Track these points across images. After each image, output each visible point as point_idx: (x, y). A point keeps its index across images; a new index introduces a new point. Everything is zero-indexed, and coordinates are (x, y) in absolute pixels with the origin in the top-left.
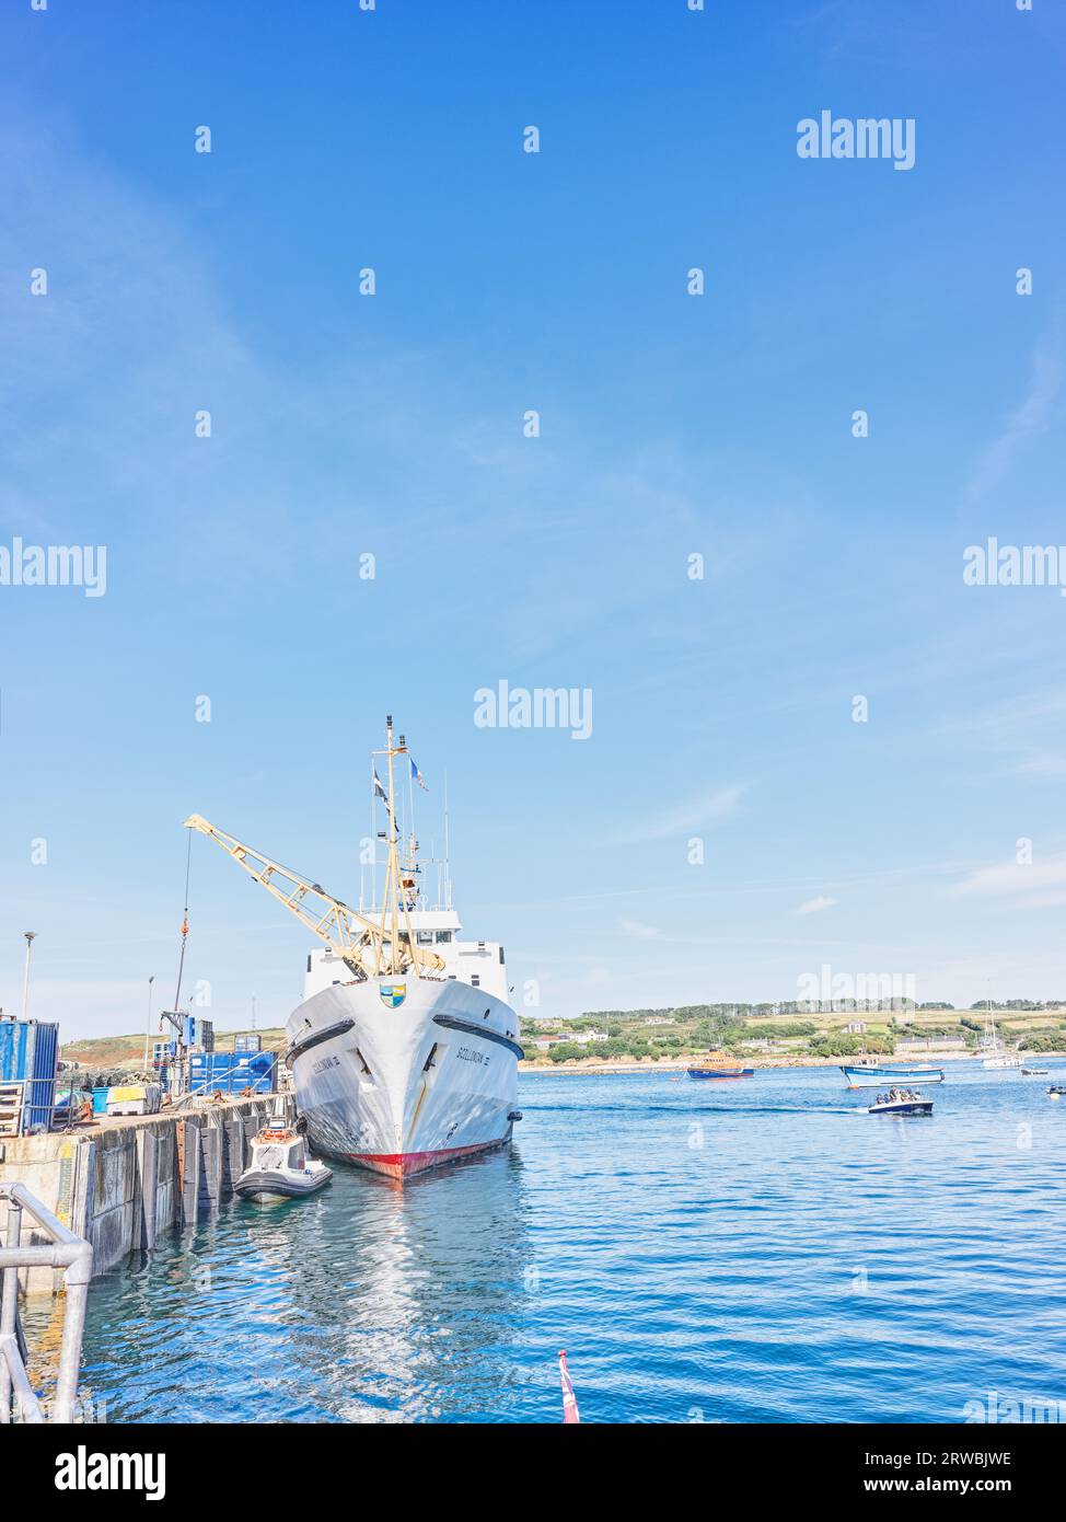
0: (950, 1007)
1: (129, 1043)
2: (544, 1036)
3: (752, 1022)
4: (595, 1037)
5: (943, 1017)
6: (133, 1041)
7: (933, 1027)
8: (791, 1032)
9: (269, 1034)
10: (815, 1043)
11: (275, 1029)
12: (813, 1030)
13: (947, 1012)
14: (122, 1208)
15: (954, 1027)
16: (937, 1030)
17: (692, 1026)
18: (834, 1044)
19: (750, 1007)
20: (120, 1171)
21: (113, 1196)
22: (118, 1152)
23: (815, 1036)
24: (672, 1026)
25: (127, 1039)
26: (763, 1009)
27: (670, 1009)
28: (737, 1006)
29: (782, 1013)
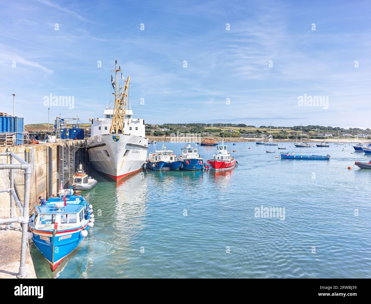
0: (254, 127)
1: (44, 125)
2: (153, 129)
3: (206, 128)
4: (166, 130)
5: (253, 129)
6: (45, 125)
7: (250, 131)
8: (216, 131)
9: (82, 125)
10: (221, 134)
11: (83, 124)
12: (221, 131)
13: (253, 128)
14: (43, 165)
15: (255, 132)
16: (251, 132)
17: (190, 128)
18: (225, 134)
19: (206, 124)
20: (42, 156)
21: (41, 162)
22: (42, 151)
23: (221, 132)
24: (186, 128)
25: (43, 124)
26: (209, 125)
27: (186, 124)
28: (203, 124)
29: (213, 126)
